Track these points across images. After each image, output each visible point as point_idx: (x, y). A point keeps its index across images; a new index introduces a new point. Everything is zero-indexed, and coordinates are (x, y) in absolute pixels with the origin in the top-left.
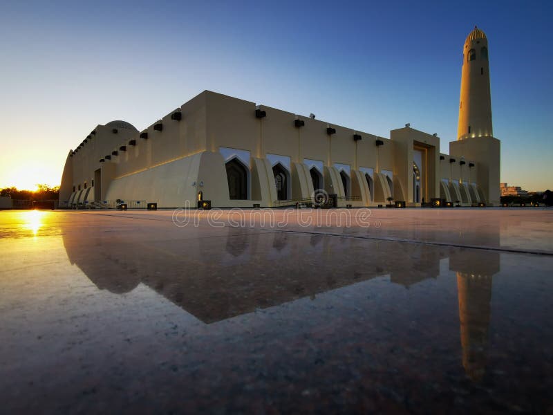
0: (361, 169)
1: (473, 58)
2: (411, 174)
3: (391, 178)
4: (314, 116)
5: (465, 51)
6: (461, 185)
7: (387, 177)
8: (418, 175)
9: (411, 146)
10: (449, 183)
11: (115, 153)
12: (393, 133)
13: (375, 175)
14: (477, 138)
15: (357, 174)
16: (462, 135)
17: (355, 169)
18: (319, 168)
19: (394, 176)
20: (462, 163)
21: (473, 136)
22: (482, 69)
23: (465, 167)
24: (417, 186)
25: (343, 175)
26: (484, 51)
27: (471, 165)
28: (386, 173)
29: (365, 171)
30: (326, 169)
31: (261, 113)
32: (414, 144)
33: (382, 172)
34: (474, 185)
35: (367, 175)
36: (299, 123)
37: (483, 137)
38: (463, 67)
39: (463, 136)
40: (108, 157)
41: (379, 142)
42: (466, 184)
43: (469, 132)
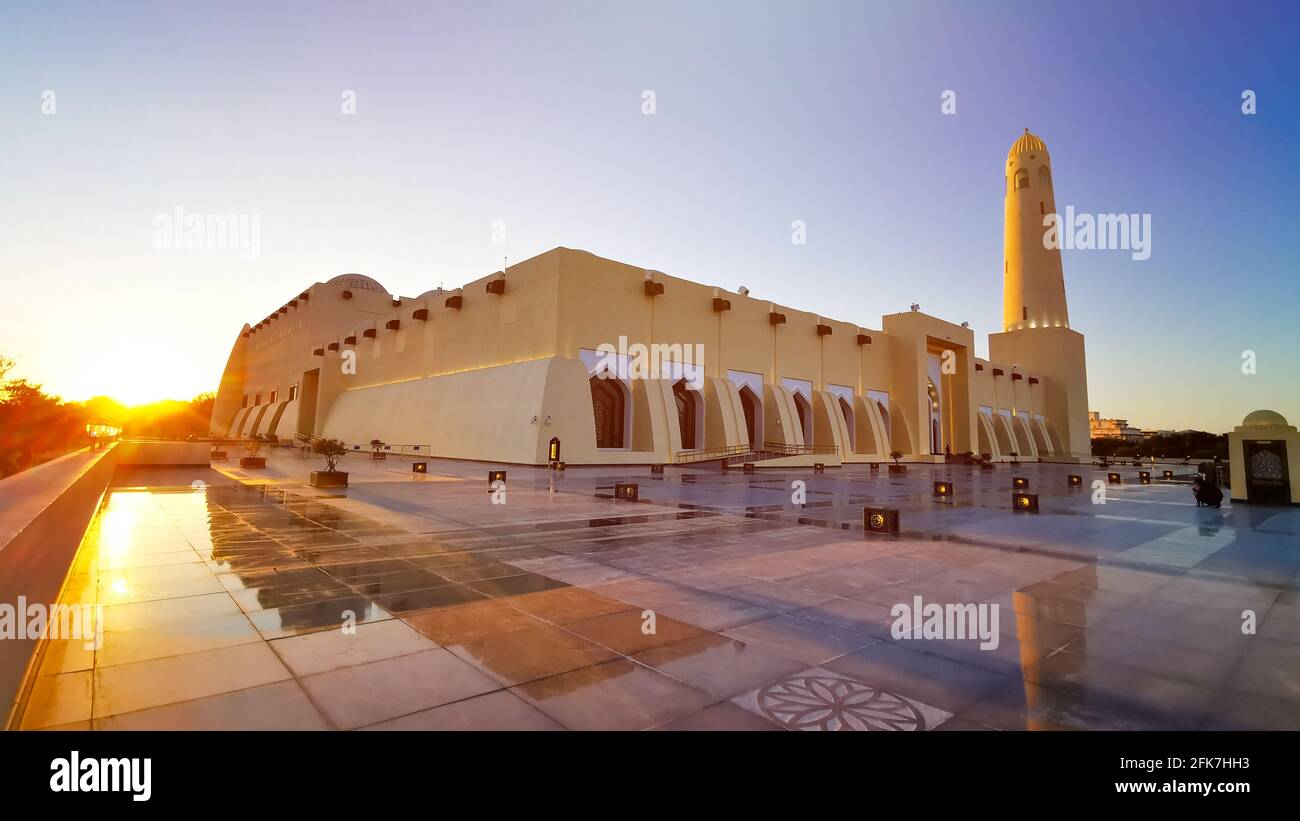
0: (830, 389)
1: (1024, 183)
2: (923, 399)
3: (886, 406)
4: (747, 292)
5: (1009, 171)
6: (1016, 420)
7: (879, 404)
8: (935, 399)
9: (922, 347)
10: (993, 415)
11: (351, 341)
12: (886, 319)
13: (858, 400)
14: (1039, 328)
15: (825, 399)
16: (1011, 322)
17: (819, 390)
18: (756, 387)
19: (890, 402)
20: (1016, 377)
21: (1033, 325)
22: (1042, 203)
23: (1023, 384)
24: (935, 420)
25: (799, 399)
26: (1045, 171)
27: (1033, 381)
28: (876, 397)
29: (838, 392)
30: (767, 389)
31: (654, 287)
32: (928, 342)
33: (870, 394)
34: (1041, 419)
35: (842, 401)
36: (721, 304)
37: (1052, 328)
38: (1006, 199)
39: (1015, 326)
40: (335, 347)
41: (863, 339)
42: (1024, 417)
43: (1025, 318)
